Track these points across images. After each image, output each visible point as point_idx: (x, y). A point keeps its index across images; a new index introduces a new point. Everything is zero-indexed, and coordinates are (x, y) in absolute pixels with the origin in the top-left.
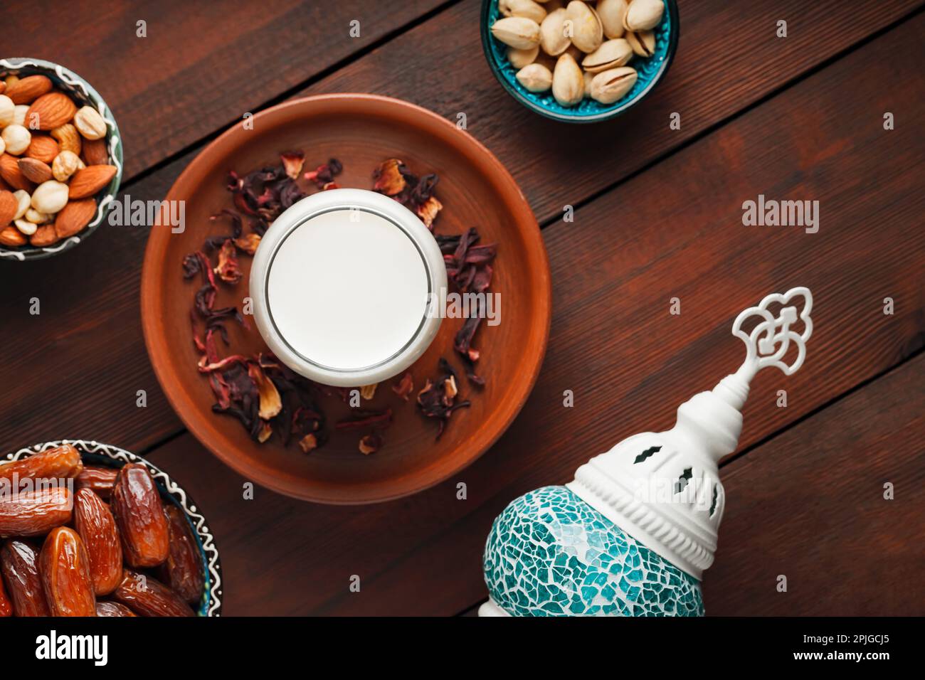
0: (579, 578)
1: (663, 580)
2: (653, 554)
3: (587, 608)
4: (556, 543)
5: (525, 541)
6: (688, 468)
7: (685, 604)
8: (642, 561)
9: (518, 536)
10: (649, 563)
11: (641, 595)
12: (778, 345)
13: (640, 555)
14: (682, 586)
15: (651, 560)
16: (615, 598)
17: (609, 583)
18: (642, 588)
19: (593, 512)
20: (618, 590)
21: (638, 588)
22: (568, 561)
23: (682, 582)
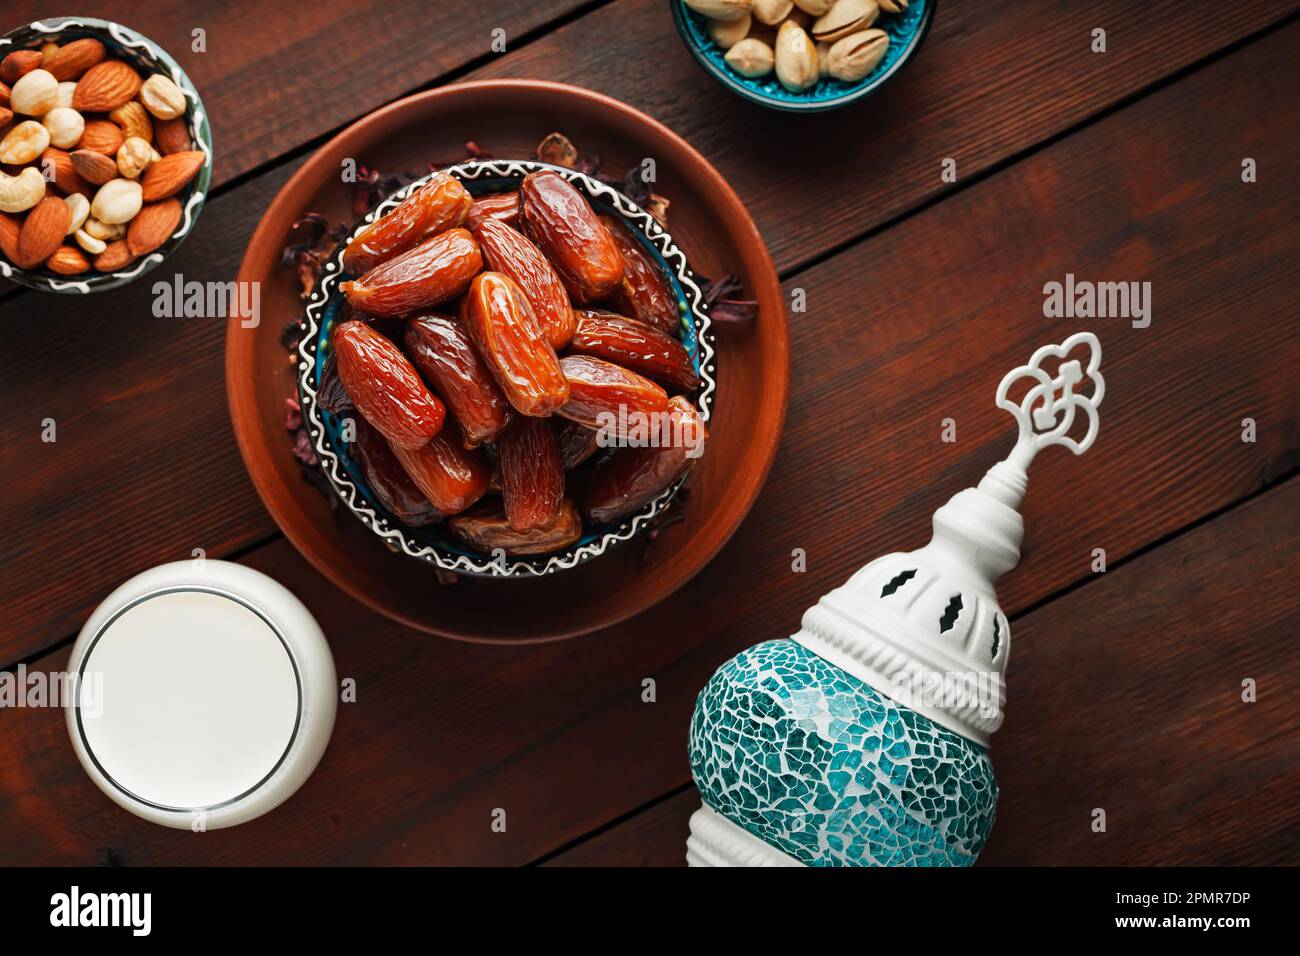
0: (823, 762)
1: (938, 752)
2: (921, 718)
3: (838, 802)
4: (787, 717)
5: (743, 719)
6: (955, 595)
7: (970, 782)
8: (907, 729)
9: (734, 713)
10: (916, 730)
11: (910, 776)
12: (1060, 415)
13: (903, 721)
14: (965, 758)
15: (919, 727)
16: (875, 783)
17: (865, 763)
18: (911, 766)
19: (832, 670)
20: (877, 772)
21: (906, 767)
22: (805, 740)
23: (965, 753)
